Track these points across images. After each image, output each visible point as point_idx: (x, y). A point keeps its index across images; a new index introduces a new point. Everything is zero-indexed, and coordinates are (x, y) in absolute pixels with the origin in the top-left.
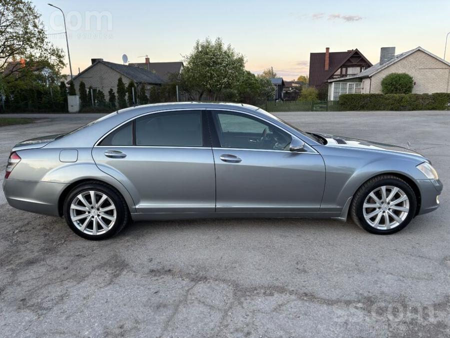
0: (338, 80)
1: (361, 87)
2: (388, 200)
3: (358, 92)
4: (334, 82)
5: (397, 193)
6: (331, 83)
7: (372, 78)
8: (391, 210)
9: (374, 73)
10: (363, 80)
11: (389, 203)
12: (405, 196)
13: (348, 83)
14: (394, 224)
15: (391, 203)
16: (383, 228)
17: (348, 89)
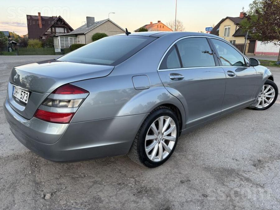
0: (62, 35)
1: (77, 40)
2: (264, 92)
3: (75, 43)
4: (60, 36)
5: (270, 88)
6: (58, 36)
7: (86, 35)
8: (265, 98)
9: (87, 32)
10: (78, 36)
11: (265, 94)
12: (274, 90)
13: (69, 38)
14: (266, 104)
15: (266, 94)
16: (260, 107)
17: (69, 41)
